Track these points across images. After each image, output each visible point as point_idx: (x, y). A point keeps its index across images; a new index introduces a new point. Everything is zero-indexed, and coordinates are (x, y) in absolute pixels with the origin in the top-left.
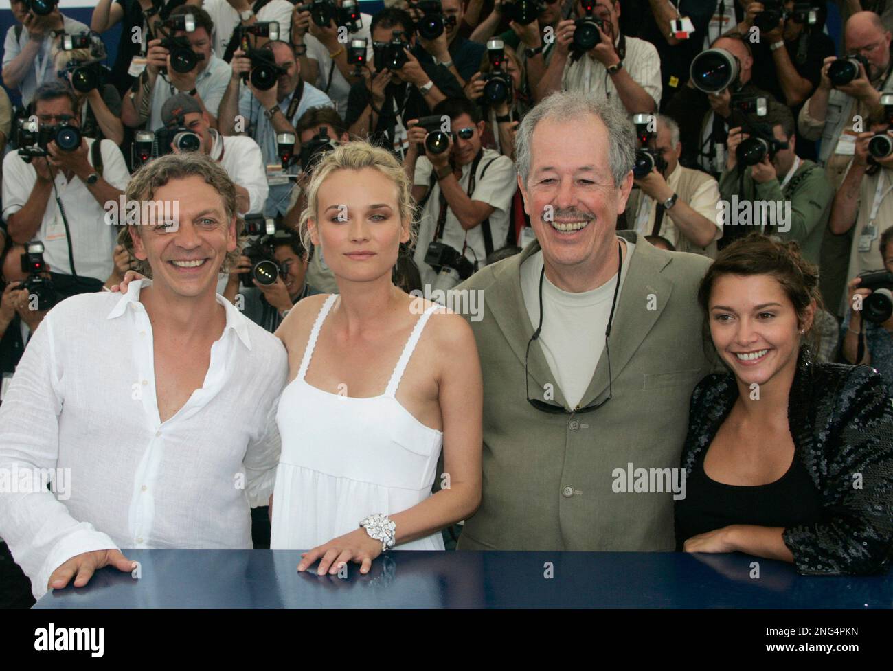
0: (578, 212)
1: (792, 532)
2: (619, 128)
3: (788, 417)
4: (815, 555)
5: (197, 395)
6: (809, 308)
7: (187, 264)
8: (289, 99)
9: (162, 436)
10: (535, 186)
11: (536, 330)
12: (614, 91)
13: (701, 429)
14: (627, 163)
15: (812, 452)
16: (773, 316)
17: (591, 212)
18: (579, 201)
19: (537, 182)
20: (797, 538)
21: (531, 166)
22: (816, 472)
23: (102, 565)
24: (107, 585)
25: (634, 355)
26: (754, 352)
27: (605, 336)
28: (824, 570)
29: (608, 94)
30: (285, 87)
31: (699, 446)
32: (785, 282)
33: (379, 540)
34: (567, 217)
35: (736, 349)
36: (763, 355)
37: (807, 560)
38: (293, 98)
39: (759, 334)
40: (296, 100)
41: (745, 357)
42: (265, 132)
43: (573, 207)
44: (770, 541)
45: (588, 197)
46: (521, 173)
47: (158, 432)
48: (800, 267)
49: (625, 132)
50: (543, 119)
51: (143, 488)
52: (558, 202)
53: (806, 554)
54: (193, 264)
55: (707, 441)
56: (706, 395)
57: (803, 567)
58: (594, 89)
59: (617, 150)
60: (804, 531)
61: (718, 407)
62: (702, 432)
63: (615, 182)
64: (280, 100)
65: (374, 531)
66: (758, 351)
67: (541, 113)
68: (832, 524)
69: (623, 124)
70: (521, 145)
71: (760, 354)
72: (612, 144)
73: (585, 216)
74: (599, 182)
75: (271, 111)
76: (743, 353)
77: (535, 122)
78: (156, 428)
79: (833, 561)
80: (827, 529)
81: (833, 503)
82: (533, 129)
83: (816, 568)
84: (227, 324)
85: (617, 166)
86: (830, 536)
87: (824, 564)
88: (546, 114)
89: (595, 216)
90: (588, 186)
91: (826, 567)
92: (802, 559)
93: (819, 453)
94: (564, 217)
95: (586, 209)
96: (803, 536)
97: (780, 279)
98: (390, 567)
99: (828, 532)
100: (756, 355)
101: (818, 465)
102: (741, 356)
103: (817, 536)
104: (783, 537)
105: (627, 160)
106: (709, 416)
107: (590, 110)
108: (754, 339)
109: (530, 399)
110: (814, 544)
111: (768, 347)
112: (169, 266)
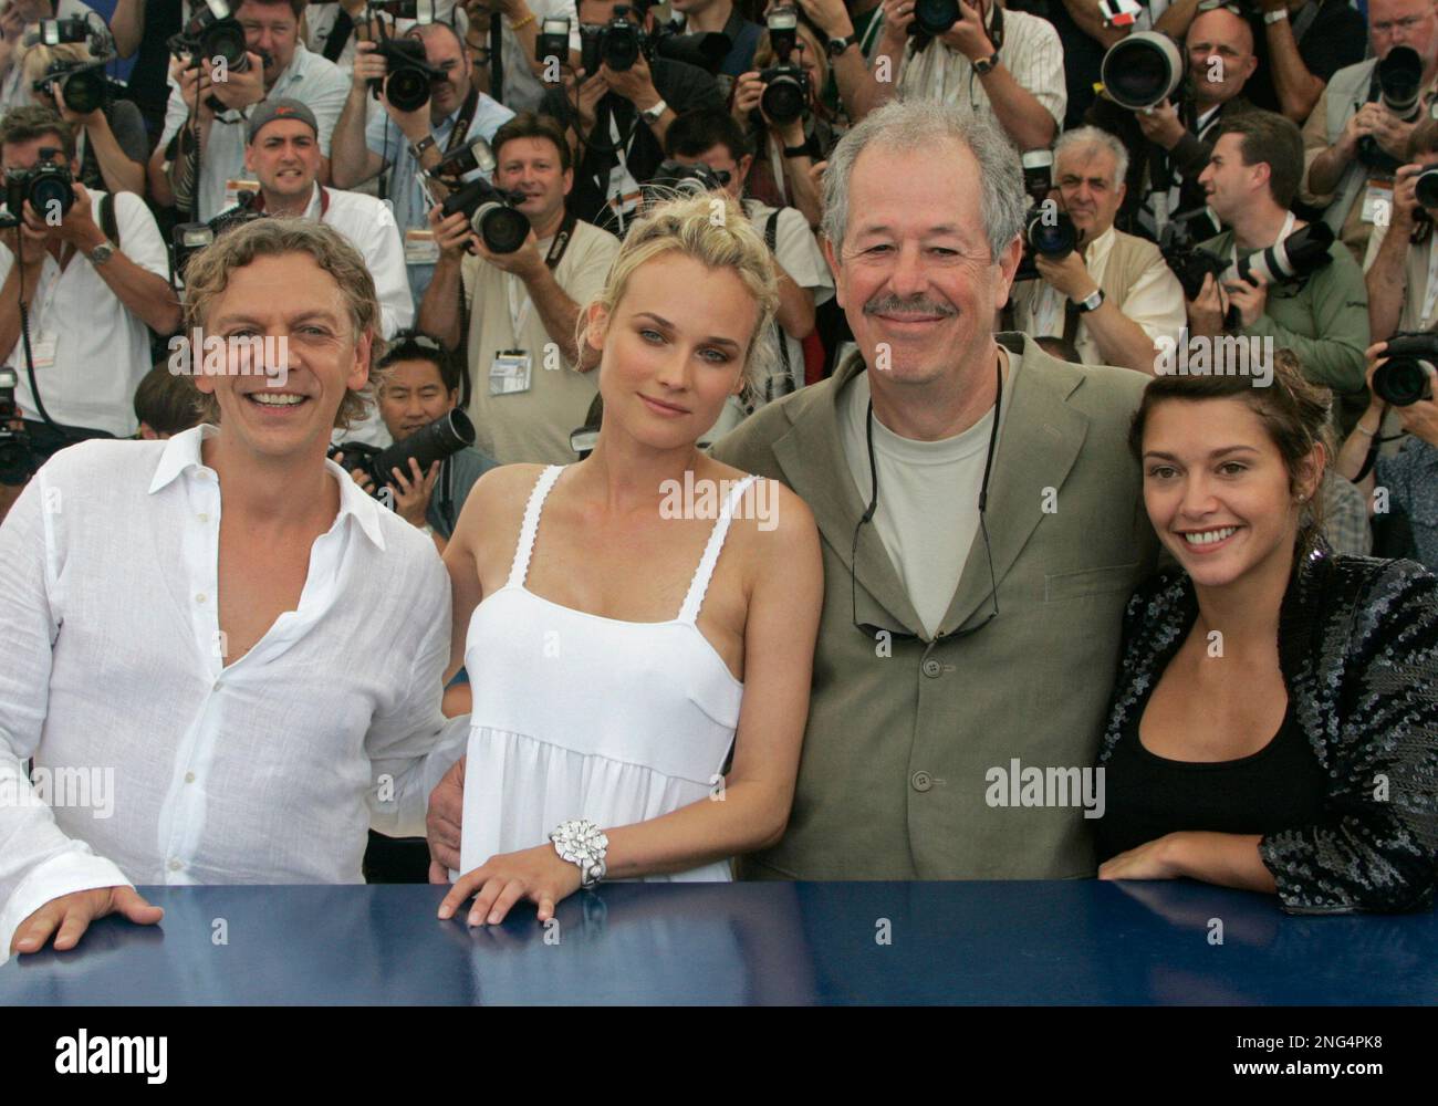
0: (927, 303)
1: (1274, 841)
2: (998, 162)
3: (1278, 646)
4: (1312, 879)
5: (286, 620)
6: (1310, 458)
7: (274, 399)
8: (452, 120)
9: (224, 690)
10: (854, 257)
11: (868, 506)
12: (985, 102)
13: (1139, 665)
14: (1012, 223)
15: (1315, 704)
16: (1244, 468)
17: (950, 301)
18: (932, 284)
19: (858, 251)
20: (1283, 852)
21: (847, 223)
22: (1322, 737)
23: (102, 911)
24: (112, 946)
25: (1027, 543)
26: (1211, 530)
27: (978, 512)
28: (1326, 906)
29: (976, 107)
30: (444, 100)
31: (1134, 694)
32: (1265, 411)
33: (574, 863)
34: (910, 311)
35: (1181, 526)
36: (1227, 536)
37: (1297, 888)
38: (460, 118)
39: (1220, 501)
40: (464, 121)
41: (1197, 539)
42: (407, 175)
43: (921, 293)
44: (1237, 856)
45: (947, 276)
46: (832, 236)
47: (217, 684)
48: (1293, 389)
49: (1009, 170)
50: (871, 145)
51: (189, 778)
52: (894, 286)
53: (1297, 879)
54: (284, 399)
55: (1147, 685)
56: (1148, 609)
57: (1292, 901)
58: (952, 97)
59: (995, 200)
60: (1294, 839)
61: (1167, 629)
62: (1138, 671)
63: (992, 253)
64: (436, 124)
65: (568, 846)
66: (1218, 529)
67: (867, 135)
68: (1342, 826)
69: (1005, 156)
70: (833, 189)
71: (1223, 533)
72: (986, 189)
73: (938, 309)
74: (964, 252)
75: (418, 146)
76: (1194, 532)
77: (857, 150)
78: (215, 676)
79: (1342, 890)
80: (1333, 835)
81: (1346, 791)
82: (852, 163)
83: (1313, 903)
84: (342, 509)
85: (996, 227)
86: (1337, 847)
87: (1326, 896)
88: (877, 137)
89: (958, 310)
90: (946, 258)
91: (1331, 901)
92: (1289, 887)
93: (1326, 706)
94: (904, 311)
95: (943, 298)
96: (1292, 847)
97: (1255, 406)
98: (597, 913)
99: (1334, 841)
100: (1216, 536)
101: (1324, 725)
102: (1191, 538)
103: (1315, 847)
104: (1260, 850)
105: (1012, 215)
106: (1153, 644)
107: (949, 131)
108: (1211, 507)
109: (860, 622)
110: (1310, 861)
111: (1236, 522)
112: (246, 403)
